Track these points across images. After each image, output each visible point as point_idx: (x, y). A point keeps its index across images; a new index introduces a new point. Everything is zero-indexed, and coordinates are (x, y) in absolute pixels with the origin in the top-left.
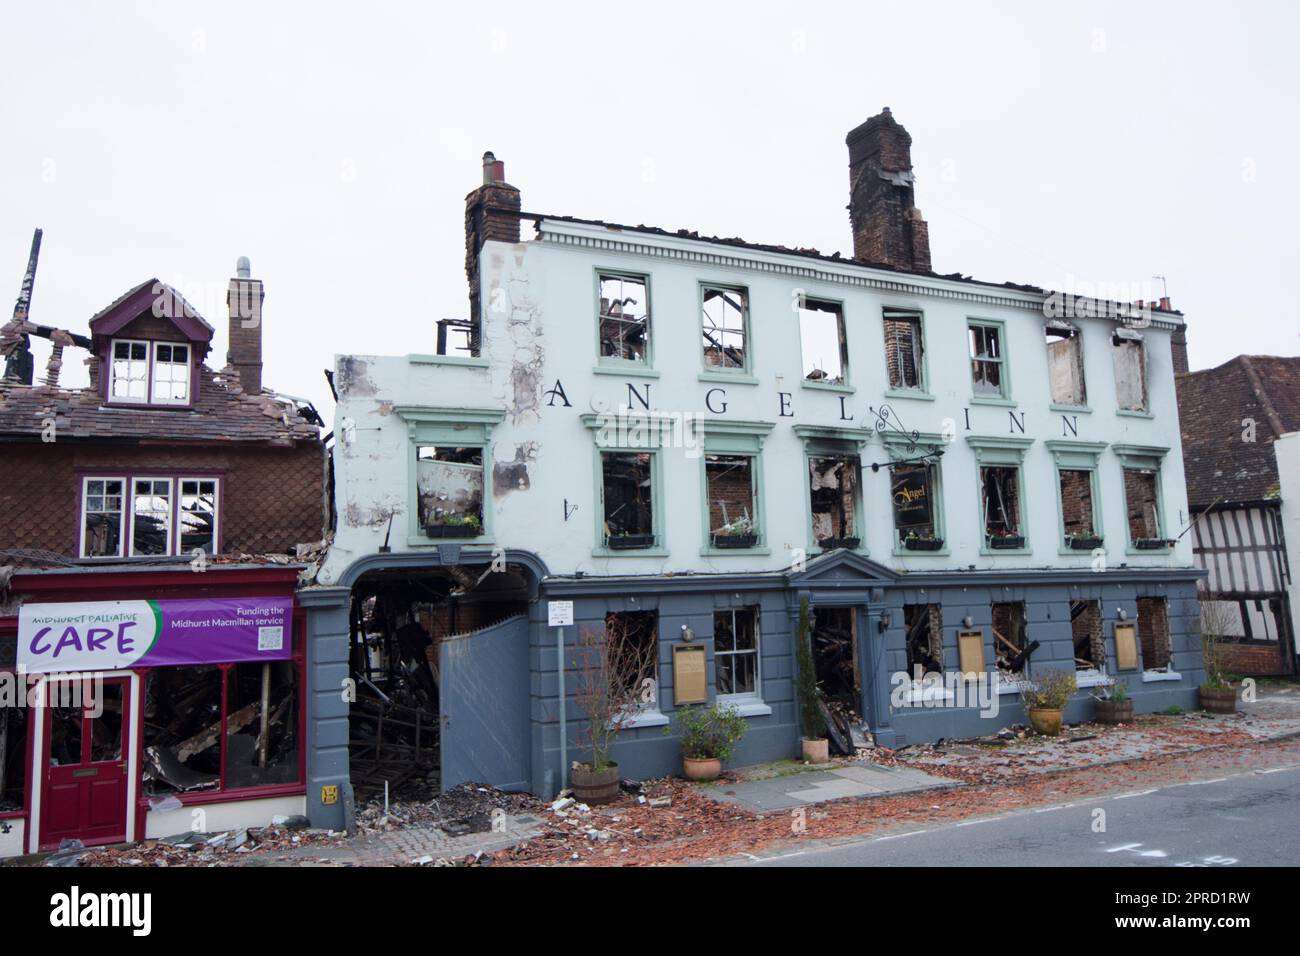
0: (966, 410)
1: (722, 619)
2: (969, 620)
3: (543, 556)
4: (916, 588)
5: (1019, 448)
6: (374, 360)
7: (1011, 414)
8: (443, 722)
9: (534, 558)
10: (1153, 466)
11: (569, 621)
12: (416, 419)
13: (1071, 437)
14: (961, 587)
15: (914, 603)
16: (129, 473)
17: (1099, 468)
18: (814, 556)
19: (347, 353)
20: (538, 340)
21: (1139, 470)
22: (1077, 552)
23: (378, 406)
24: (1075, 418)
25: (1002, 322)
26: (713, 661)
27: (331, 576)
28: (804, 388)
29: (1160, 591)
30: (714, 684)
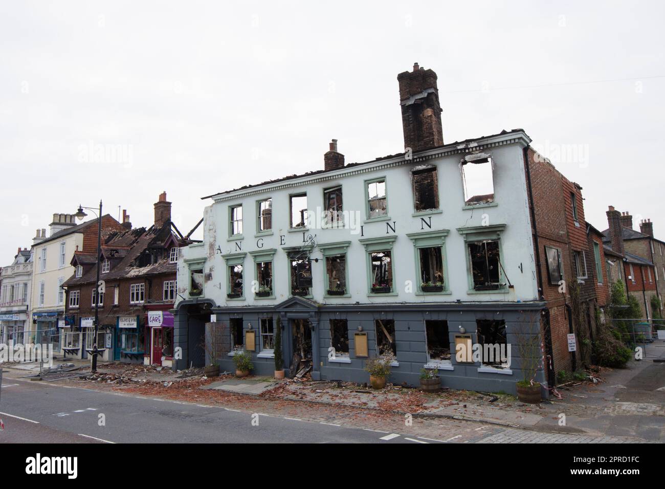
0: (362, 227)
1: (264, 322)
2: (360, 328)
3: (215, 300)
4: (335, 312)
5: (392, 240)
7: (388, 224)
9: (213, 301)
10: (494, 237)
11: (215, 321)
12: (189, 263)
13: (427, 229)
14: (358, 312)
15: (334, 318)
16: (169, 280)
17: (447, 244)
20: (215, 234)
21: (482, 241)
23: (184, 261)
24: (430, 218)
25: (385, 177)
26: (259, 336)
27: (175, 306)
28: (289, 232)
29: (498, 317)
30: (259, 345)
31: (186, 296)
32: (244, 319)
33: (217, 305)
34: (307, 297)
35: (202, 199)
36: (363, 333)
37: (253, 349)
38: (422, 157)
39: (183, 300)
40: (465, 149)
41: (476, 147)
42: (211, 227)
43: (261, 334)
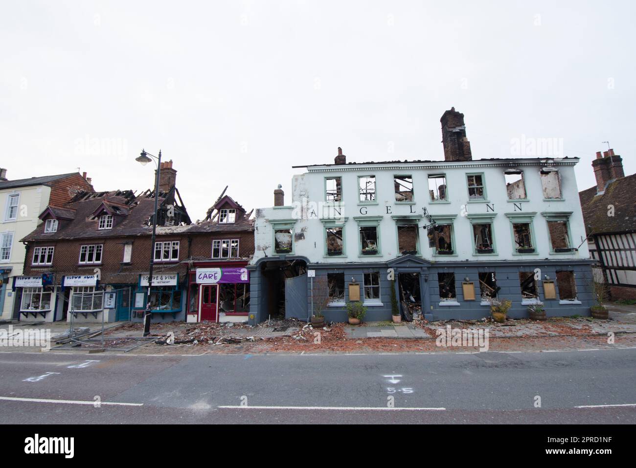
0: (466, 205)
2: (467, 279)
3: (308, 258)
4: (443, 267)
5: (492, 217)
6: (264, 209)
7: (487, 205)
8: (286, 300)
9: (306, 258)
10: (565, 220)
11: (314, 276)
12: (274, 223)
13: (518, 211)
14: (463, 267)
15: (442, 272)
16: (221, 239)
17: (534, 222)
18: (399, 257)
19: (258, 208)
21: (557, 221)
22: (521, 254)
23: (265, 221)
24: (520, 204)
26: (363, 288)
27: (253, 263)
28: (396, 204)
29: (570, 269)
30: (363, 295)
31: (271, 253)
32: (345, 274)
33: (313, 261)
34: (417, 255)
35: (293, 167)
36: (470, 282)
37: (358, 300)
38: (515, 164)
39: (263, 256)
40: (544, 163)
41: (551, 163)
42: (303, 193)
43: (364, 286)
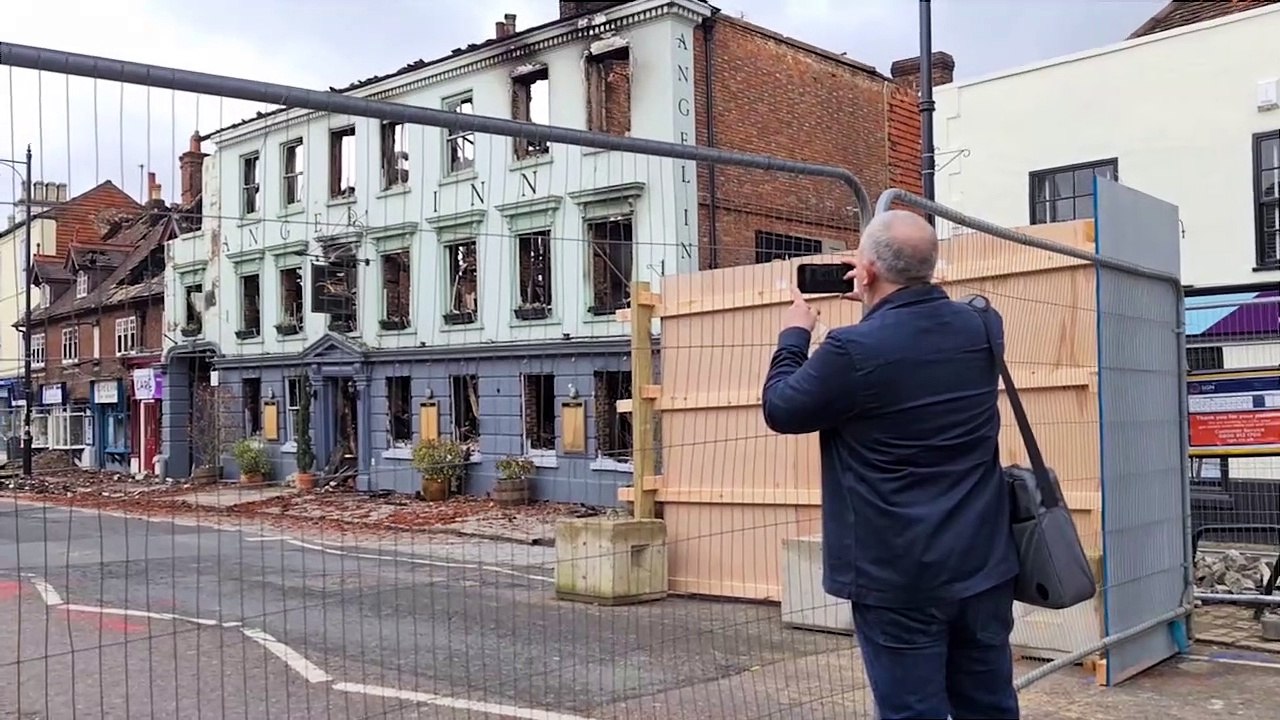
0: (435, 193)
1: (292, 384)
3: (217, 344)
4: (393, 362)
5: (479, 219)
7: (473, 186)
10: (626, 209)
12: (180, 271)
13: (529, 195)
14: (426, 361)
15: (393, 375)
17: (556, 225)
20: (219, 212)
21: (607, 218)
22: (526, 323)
24: (535, 173)
25: (471, 90)
26: (285, 412)
27: (163, 359)
28: (328, 203)
30: (285, 428)
31: (179, 337)
32: (262, 380)
33: (223, 352)
34: (351, 334)
36: (432, 401)
37: (275, 437)
39: (173, 344)
42: (214, 199)
43: (288, 407)
